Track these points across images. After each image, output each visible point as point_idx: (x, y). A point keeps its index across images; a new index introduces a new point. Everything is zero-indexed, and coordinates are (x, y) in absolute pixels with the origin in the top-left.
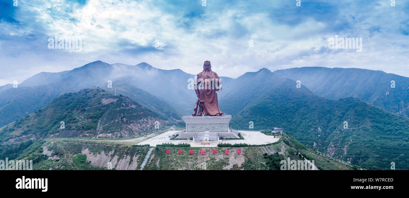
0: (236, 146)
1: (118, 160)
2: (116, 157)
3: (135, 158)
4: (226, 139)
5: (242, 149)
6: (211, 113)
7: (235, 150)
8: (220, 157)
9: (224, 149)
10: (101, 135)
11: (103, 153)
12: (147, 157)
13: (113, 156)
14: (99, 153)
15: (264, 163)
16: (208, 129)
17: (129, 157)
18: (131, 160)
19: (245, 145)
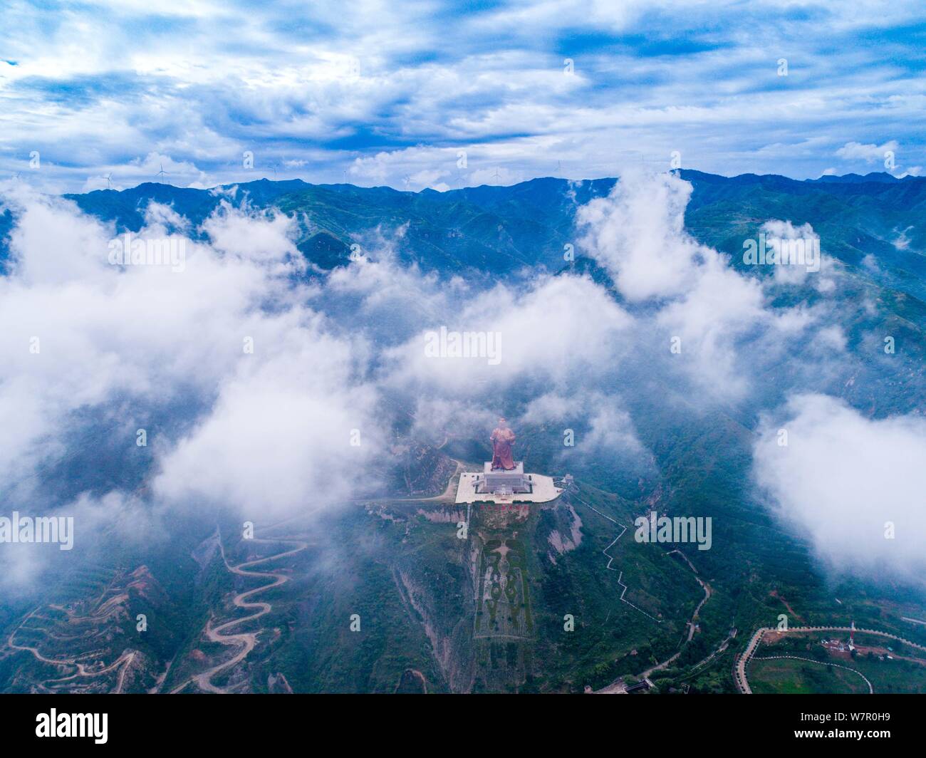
0: (526, 502)
1: (450, 515)
2: (447, 514)
3: (461, 513)
4: (519, 493)
5: (528, 505)
6: (507, 468)
7: (524, 505)
8: (514, 511)
9: (517, 505)
10: (414, 492)
11: (436, 511)
12: (469, 511)
13: (444, 513)
14: (433, 512)
15: (539, 515)
16: (504, 483)
17: (456, 512)
18: (459, 515)
19: (530, 502)
